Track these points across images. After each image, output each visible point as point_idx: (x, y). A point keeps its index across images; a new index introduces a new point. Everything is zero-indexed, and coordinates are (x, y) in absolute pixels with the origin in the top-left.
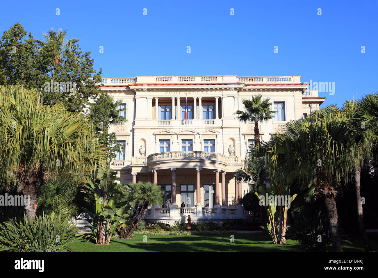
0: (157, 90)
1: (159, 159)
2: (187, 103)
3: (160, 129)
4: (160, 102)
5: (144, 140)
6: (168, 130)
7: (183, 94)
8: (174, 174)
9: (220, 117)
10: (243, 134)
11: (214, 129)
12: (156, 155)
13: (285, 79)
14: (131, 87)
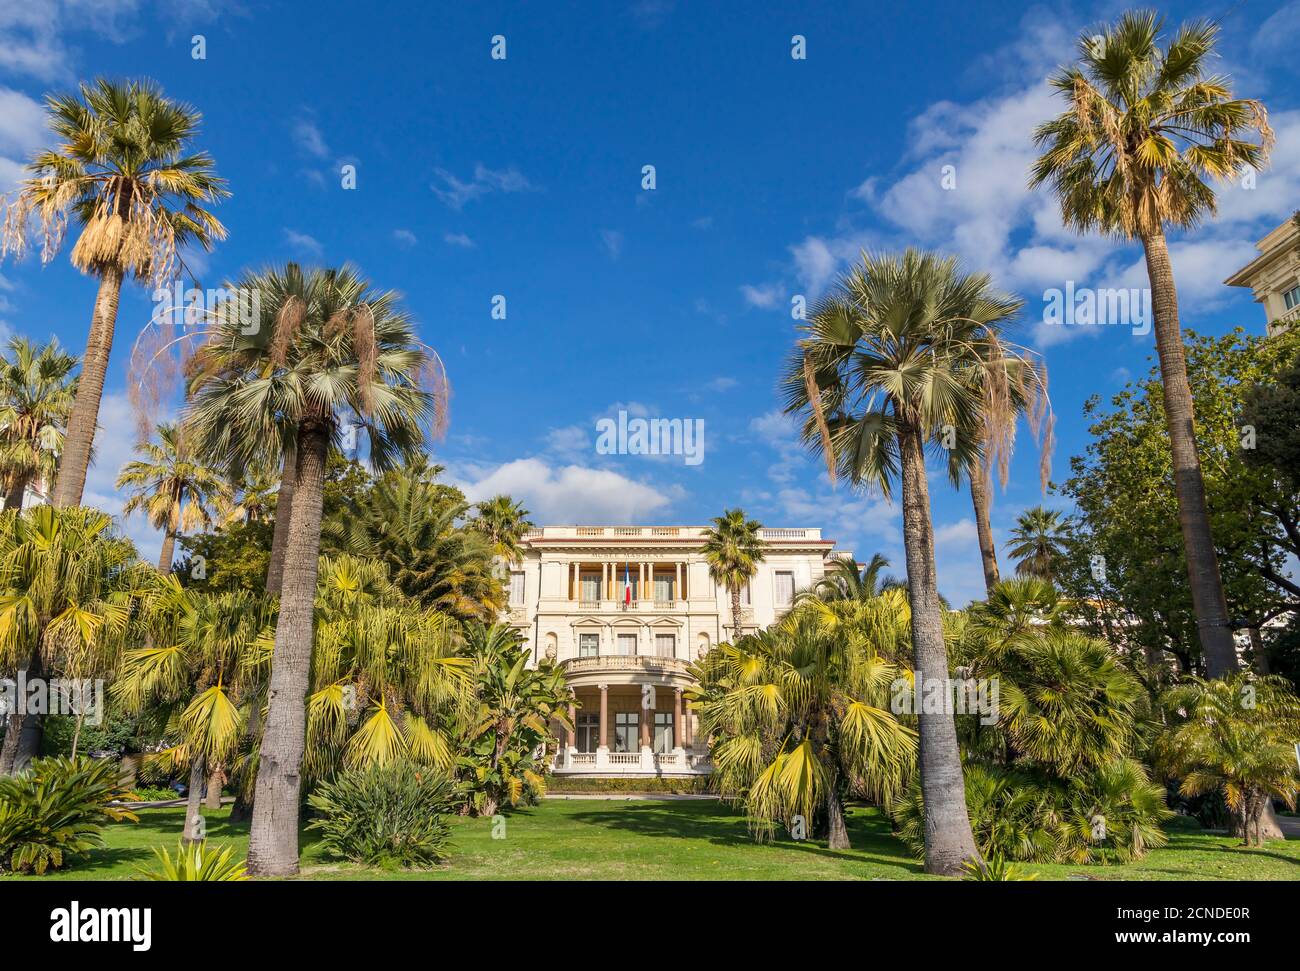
0: (579, 550)
1: (578, 669)
2: (628, 571)
3: (582, 615)
4: (582, 570)
5: (553, 634)
6: (596, 618)
7: (622, 558)
8: (604, 695)
9: (684, 597)
10: (724, 627)
11: (675, 618)
12: (575, 660)
13: (793, 533)
14: (534, 545)
